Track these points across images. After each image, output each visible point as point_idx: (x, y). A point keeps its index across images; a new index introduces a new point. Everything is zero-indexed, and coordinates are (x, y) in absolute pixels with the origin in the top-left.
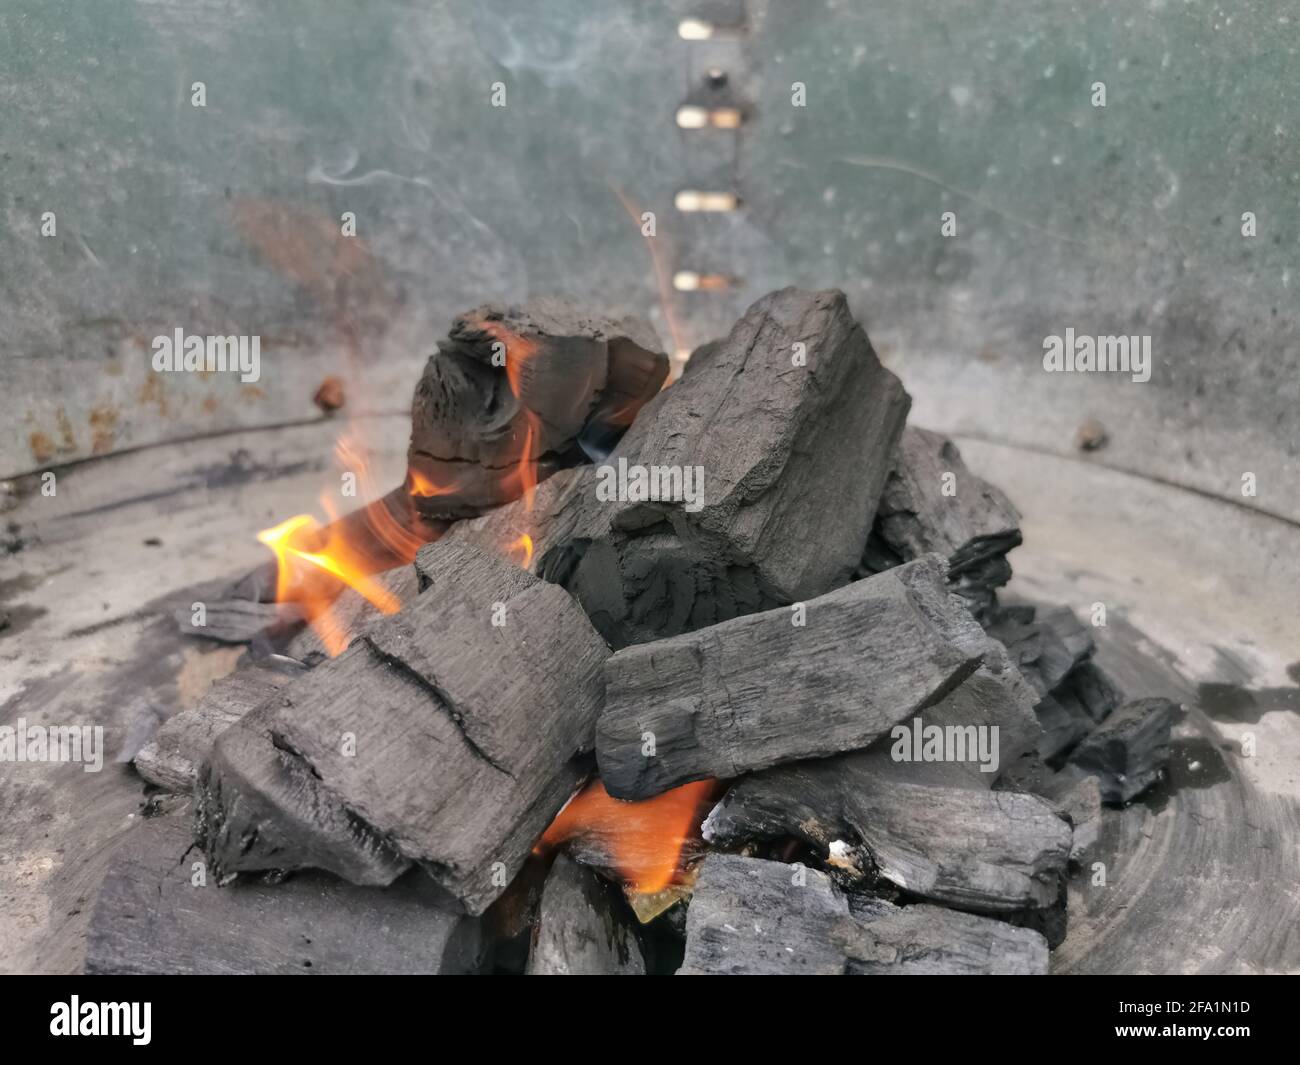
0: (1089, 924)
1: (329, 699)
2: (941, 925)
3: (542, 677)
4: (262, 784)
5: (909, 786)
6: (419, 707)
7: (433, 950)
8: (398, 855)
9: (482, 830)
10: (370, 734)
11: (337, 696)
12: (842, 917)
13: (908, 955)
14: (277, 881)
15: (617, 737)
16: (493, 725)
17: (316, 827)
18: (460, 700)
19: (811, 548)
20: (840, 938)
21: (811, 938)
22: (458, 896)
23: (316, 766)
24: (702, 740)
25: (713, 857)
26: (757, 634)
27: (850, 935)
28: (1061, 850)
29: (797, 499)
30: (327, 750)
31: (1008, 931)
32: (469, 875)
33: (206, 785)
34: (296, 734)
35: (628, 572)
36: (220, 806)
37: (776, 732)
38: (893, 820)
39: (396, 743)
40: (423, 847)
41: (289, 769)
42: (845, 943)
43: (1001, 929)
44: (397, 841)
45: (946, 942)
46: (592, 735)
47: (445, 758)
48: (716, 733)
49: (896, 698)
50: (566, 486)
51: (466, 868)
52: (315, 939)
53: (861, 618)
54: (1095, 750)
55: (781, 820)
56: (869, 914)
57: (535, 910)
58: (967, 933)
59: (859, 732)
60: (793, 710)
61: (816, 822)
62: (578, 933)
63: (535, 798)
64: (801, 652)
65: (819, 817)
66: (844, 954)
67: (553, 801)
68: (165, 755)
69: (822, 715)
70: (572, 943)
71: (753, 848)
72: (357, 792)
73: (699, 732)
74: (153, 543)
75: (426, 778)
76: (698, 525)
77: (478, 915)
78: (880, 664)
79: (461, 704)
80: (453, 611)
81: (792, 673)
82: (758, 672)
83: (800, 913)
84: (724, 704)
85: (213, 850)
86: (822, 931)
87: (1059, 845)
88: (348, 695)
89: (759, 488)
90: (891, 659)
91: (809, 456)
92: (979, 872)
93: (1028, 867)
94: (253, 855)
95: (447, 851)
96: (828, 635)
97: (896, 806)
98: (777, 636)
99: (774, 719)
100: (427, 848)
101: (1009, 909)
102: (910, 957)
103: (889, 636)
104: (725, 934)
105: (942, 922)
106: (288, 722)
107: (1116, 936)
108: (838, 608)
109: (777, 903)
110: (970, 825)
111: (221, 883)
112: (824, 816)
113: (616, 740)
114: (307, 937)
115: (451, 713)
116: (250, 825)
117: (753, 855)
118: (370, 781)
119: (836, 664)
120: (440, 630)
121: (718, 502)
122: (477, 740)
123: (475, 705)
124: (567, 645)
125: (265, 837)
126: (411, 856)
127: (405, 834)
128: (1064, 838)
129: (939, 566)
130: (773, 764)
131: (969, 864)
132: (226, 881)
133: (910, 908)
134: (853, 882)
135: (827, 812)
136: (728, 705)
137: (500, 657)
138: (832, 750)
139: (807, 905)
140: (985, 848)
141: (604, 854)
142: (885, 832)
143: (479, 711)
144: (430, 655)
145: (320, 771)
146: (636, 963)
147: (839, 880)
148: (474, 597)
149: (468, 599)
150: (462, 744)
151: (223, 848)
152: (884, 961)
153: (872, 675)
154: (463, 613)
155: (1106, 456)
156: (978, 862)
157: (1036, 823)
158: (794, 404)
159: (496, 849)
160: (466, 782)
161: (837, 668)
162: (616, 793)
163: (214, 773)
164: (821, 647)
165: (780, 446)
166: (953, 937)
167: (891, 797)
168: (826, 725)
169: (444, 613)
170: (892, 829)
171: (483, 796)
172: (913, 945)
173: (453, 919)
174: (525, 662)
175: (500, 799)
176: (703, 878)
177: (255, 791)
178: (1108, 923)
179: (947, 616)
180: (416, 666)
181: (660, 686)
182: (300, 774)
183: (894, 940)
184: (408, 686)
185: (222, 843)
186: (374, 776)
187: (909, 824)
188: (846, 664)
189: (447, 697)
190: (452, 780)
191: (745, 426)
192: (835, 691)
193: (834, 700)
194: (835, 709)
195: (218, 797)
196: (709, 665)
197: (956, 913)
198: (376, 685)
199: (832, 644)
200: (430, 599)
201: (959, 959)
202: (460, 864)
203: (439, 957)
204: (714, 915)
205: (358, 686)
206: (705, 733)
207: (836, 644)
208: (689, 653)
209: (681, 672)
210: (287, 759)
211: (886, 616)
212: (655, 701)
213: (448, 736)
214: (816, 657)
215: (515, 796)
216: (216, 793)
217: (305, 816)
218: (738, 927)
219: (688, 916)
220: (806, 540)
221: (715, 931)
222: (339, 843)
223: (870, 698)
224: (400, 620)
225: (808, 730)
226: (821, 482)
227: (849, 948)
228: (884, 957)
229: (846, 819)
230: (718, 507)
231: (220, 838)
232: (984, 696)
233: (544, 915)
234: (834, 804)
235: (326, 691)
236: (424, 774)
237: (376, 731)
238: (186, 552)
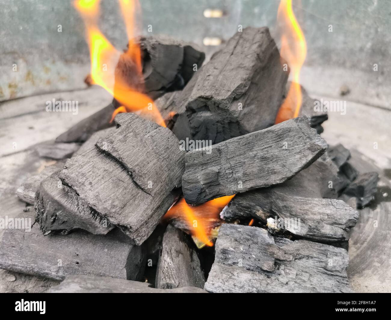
0: (354, 247)
1: (82, 166)
2: (308, 247)
3: (162, 160)
4: (57, 198)
5: (298, 197)
6: (116, 170)
7: (123, 257)
8: (109, 224)
9: (140, 214)
10: (97, 179)
11: (85, 165)
12: (272, 244)
13: (297, 258)
14: (66, 233)
15: (189, 181)
16: (144, 176)
17: (78, 213)
18: (131, 167)
19: (258, 117)
20: (272, 252)
21: (261, 252)
22: (132, 238)
23: (77, 190)
24: (221, 182)
25: (224, 225)
26: (241, 143)
27: (276, 251)
28: (355, 219)
29: (252, 100)
30: (81, 184)
31: (333, 249)
32: (136, 231)
33: (38, 199)
34: (69, 179)
35: (192, 125)
36: (43, 206)
37: (249, 178)
38: (292, 210)
39: (107, 182)
40: (118, 220)
41: (68, 192)
42: (274, 253)
43: (331, 248)
44: (108, 218)
45: (311, 253)
46: (180, 181)
47: (126, 188)
48: (226, 179)
49: (294, 164)
50: (169, 98)
51: (134, 228)
52: (80, 254)
53: (281, 135)
54: (353, 189)
55: (249, 211)
56: (281, 243)
57: (161, 244)
58: (318, 250)
59: (280, 177)
60: (255, 170)
61: (262, 212)
62: (176, 251)
63: (160, 203)
64: (258, 148)
65: (263, 210)
66: (274, 257)
67: (167, 205)
68: (27, 190)
69: (266, 171)
70: (174, 254)
71: (238, 221)
72: (92, 200)
73: (220, 179)
74: (31, 128)
75: (119, 195)
76: (218, 106)
77: (140, 245)
78: (288, 151)
79: (131, 169)
80: (128, 135)
81: (255, 156)
82: (242, 157)
83: (257, 243)
84: (229, 168)
85: (41, 223)
86: (265, 249)
87: (355, 218)
88: (89, 164)
89: (240, 93)
90: (293, 149)
91: (256, 84)
92: (324, 228)
93: (343, 226)
94: (55, 224)
95: (127, 222)
96: (268, 142)
97: (293, 205)
98: (249, 143)
99: (248, 173)
100: (119, 220)
101: (335, 241)
102: (298, 258)
103: (292, 141)
104: (230, 251)
105: (309, 246)
106: (65, 174)
107: (364, 251)
108: (272, 132)
109: (248, 240)
110: (321, 211)
111: (45, 235)
112: (265, 209)
113: (190, 183)
114: (77, 253)
115: (128, 172)
116: (54, 213)
117: (239, 224)
118: (97, 196)
119: (272, 152)
120: (123, 142)
121: (225, 98)
122: (138, 182)
123: (136, 169)
124: (171, 149)
125: (60, 217)
126: (114, 224)
127: (111, 215)
128: (356, 215)
129: (307, 118)
130: (247, 190)
131: (321, 225)
132: (47, 233)
133: (296, 241)
134: (276, 232)
135: (266, 208)
136: (230, 169)
137: (146, 152)
138: (270, 184)
139: (259, 240)
140: (327, 219)
141: (185, 224)
142: (288, 214)
143: (138, 171)
144: (119, 151)
145: (79, 192)
146: (197, 261)
147: (270, 232)
148: (137, 131)
149: (134, 131)
150: (132, 183)
151: (45, 222)
152: (288, 260)
153: (285, 155)
154: (132, 136)
155: (349, 97)
156: (324, 224)
157: (346, 210)
158: (252, 64)
159: (146, 222)
160: (134, 197)
161: (272, 154)
162: (189, 202)
163: (40, 195)
164: (266, 146)
165: (247, 79)
166: (313, 251)
167: (291, 201)
168: (268, 175)
169: (125, 136)
170: (291, 213)
171: (140, 202)
172: (299, 254)
173: (131, 246)
174: (156, 154)
175: (147, 204)
176: (221, 232)
177: (55, 200)
178: (361, 247)
179: (311, 136)
180: (114, 154)
181: (205, 163)
182: (72, 194)
183: (291, 252)
184: (112, 162)
185: (45, 220)
186: (99, 194)
187: (298, 211)
188: (275, 152)
189: (126, 165)
190: (129, 197)
191: (234, 73)
192: (271, 162)
193: (271, 166)
194: (271, 169)
195: (42, 203)
196: (223, 155)
197: (314, 243)
198: (100, 162)
199: (270, 145)
200: (120, 131)
201: (316, 259)
202: (132, 226)
203: (126, 260)
204: (225, 245)
205: (92, 161)
206: (222, 179)
207: (271, 145)
208: (216, 150)
209: (213, 157)
210: (67, 189)
211: (291, 134)
212: (203, 168)
213: (127, 180)
214: (264, 150)
215: (152, 203)
216: (42, 202)
217: (74, 209)
218: (234, 249)
219: (216, 245)
220: (256, 114)
221: (226, 250)
222: (87, 219)
223: (284, 164)
224: (108, 138)
225: (261, 177)
226: (261, 94)
227: (276, 255)
228: (288, 259)
229: (273, 210)
230: (226, 99)
231: (44, 218)
232: (321, 168)
233: (164, 245)
234: (269, 205)
235: (80, 163)
236: (118, 194)
237: (100, 178)
238: (42, 130)
